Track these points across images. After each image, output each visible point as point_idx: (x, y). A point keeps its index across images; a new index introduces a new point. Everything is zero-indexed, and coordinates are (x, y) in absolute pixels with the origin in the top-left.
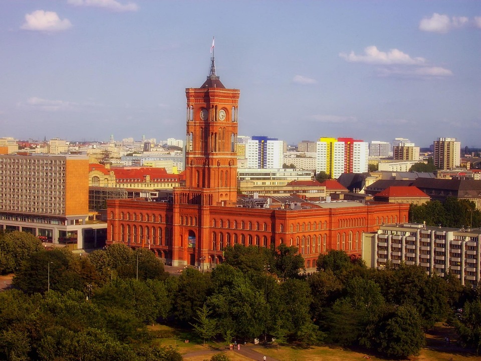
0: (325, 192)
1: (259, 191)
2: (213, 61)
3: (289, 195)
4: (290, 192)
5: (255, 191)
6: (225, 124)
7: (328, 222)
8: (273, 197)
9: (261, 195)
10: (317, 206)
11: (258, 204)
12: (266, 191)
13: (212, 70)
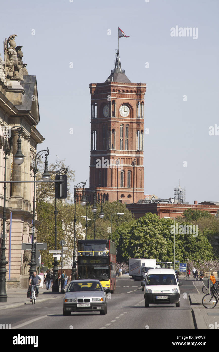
2: (118, 53)
6: (128, 120)
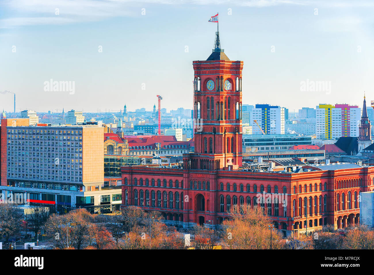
0: (325, 155)
1: (263, 156)
2: (218, 36)
3: (291, 158)
4: (291, 156)
5: (260, 156)
6: (230, 93)
7: (328, 184)
8: (276, 161)
9: (265, 159)
10: (317, 169)
11: (263, 167)
12: (270, 156)
13: (218, 44)
